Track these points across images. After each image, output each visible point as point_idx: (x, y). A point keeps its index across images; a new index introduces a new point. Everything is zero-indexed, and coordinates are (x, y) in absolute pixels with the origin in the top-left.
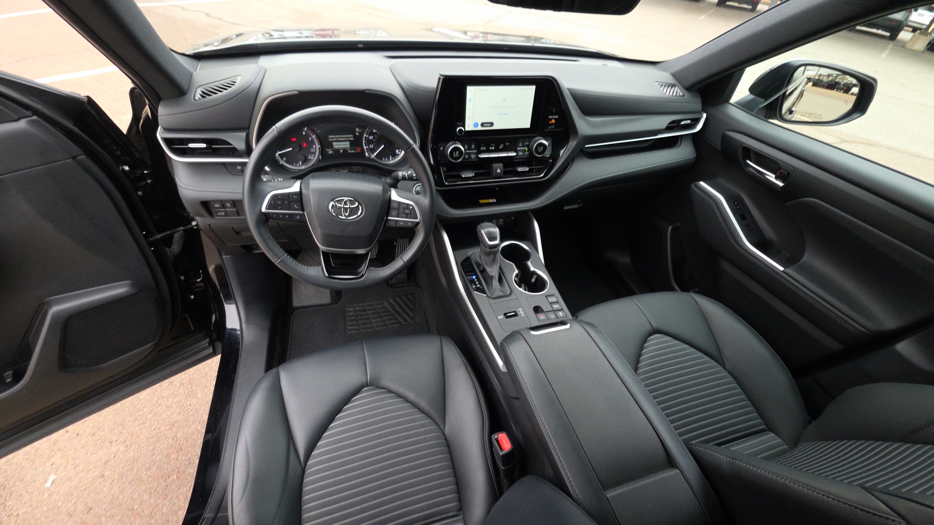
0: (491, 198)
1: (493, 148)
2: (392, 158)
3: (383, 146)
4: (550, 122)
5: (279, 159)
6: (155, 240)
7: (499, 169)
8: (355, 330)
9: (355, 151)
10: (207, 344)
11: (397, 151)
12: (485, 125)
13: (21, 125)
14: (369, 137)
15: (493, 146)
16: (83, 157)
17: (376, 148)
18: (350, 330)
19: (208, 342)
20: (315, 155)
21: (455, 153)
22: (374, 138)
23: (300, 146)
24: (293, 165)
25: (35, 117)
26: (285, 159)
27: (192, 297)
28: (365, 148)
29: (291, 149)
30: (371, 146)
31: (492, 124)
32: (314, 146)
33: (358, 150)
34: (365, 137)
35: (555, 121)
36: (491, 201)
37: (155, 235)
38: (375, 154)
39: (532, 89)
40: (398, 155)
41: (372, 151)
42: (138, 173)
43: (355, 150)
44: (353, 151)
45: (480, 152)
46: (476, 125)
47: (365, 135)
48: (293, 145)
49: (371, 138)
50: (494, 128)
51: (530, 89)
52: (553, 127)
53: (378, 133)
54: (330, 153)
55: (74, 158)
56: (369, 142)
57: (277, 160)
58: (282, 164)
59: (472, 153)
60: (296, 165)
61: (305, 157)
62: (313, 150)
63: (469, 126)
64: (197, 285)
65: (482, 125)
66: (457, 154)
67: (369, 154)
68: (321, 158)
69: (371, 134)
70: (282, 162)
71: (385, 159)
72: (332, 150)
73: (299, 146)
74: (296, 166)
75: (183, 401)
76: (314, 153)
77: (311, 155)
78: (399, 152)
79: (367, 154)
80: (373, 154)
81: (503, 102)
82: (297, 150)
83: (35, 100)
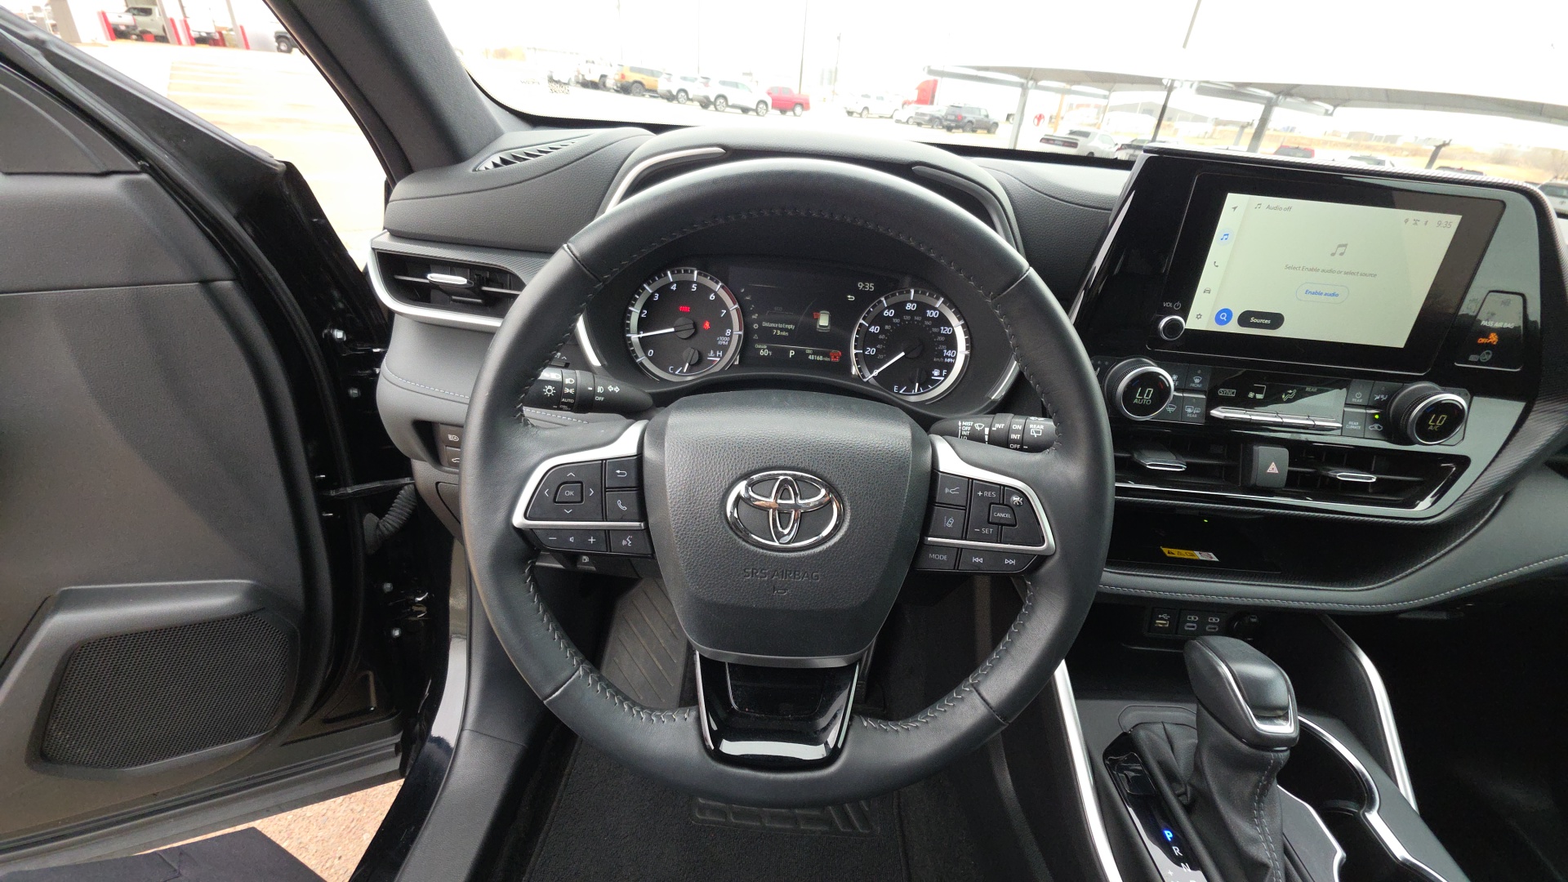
0: (1202, 549)
1: (1259, 396)
2: (919, 390)
3: (903, 354)
4: (1482, 340)
5: (639, 352)
6: (342, 495)
7: (1272, 464)
8: (714, 811)
9: (827, 359)
10: (393, 749)
11: (936, 373)
12: (1253, 320)
13: (110, 186)
14: (870, 326)
15: (1259, 391)
16: (228, 284)
17: (881, 356)
18: (702, 809)
19: (397, 745)
20: (723, 355)
21: (1142, 394)
22: (882, 331)
23: (695, 325)
24: (667, 371)
25: (144, 177)
26: (651, 352)
27: (397, 633)
28: (853, 351)
29: (672, 330)
30: (871, 351)
31: (1276, 320)
32: (728, 332)
33: (835, 356)
34: (861, 324)
35: (1500, 339)
36: (1199, 555)
37: (346, 485)
38: (876, 373)
39: (1448, 225)
40: (936, 383)
41: (872, 363)
42: (361, 349)
43: (825, 355)
44: (820, 358)
45: (1214, 401)
46: (1224, 315)
47: (861, 321)
48: (680, 321)
49: (874, 329)
50: (1280, 332)
51: (1439, 224)
52: (1486, 356)
53: (896, 321)
54: (762, 353)
55: (205, 283)
56: (866, 339)
57: (634, 351)
58: (641, 363)
59: (1190, 401)
60: (674, 370)
61: (700, 353)
62: (722, 341)
63: (1201, 316)
64: (415, 608)
65: (1245, 319)
66: (1146, 396)
67: (860, 369)
68: (737, 363)
69: (879, 319)
70: (642, 358)
71: (899, 389)
72: (769, 348)
73: (691, 326)
74: (674, 374)
75: (332, 840)
76: (725, 349)
77: (715, 353)
78: (941, 375)
79: (854, 370)
80: (871, 373)
81: (1333, 254)
82: (684, 335)
83: (162, 141)
